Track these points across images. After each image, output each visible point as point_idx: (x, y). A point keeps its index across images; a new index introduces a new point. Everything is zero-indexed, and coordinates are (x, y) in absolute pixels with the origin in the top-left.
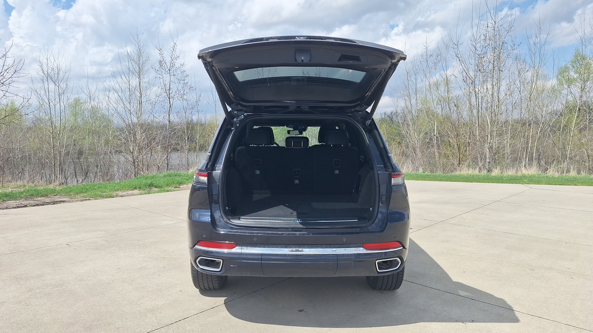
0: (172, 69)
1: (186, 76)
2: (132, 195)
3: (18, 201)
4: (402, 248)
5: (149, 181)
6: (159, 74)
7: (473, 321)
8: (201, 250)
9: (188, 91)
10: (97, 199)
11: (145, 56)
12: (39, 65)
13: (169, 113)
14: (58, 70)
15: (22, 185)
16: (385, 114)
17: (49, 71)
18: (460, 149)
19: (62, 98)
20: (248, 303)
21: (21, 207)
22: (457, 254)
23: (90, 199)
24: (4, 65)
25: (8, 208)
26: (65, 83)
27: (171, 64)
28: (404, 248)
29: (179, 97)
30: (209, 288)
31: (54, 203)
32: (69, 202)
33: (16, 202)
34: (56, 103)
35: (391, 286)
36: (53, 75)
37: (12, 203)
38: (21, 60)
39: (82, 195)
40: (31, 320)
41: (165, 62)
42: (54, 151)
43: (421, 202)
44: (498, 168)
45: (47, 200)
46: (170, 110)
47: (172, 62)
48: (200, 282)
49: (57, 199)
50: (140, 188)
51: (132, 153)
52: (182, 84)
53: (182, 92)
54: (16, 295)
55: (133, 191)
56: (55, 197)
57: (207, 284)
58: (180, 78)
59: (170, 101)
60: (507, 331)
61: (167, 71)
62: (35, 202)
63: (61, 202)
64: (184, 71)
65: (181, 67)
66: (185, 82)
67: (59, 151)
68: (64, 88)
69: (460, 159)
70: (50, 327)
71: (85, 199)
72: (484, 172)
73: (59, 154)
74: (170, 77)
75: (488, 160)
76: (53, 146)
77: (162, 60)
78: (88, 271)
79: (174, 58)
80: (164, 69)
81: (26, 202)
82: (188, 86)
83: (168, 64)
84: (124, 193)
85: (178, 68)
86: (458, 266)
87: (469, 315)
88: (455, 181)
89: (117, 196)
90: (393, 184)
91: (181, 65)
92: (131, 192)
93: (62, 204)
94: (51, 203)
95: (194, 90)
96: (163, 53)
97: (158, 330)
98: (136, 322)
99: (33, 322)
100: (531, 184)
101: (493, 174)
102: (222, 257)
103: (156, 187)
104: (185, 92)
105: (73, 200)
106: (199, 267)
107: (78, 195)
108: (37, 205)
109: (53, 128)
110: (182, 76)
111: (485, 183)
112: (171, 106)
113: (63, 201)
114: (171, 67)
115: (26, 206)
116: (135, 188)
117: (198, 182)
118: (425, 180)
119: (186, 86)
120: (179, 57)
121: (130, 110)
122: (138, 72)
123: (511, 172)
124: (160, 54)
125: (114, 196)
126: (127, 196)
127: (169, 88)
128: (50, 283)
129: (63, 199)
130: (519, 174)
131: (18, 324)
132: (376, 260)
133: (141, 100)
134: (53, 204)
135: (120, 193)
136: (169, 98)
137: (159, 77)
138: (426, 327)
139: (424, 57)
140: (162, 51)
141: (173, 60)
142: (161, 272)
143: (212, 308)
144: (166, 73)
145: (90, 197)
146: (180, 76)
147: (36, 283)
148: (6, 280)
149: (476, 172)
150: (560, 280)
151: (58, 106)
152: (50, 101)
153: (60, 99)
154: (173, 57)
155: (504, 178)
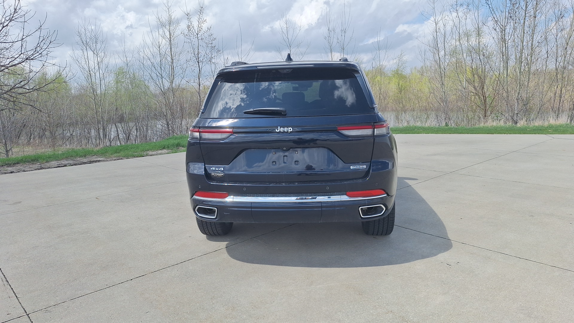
0: (199, 33)
1: (213, 39)
2: (161, 154)
3: (60, 162)
4: (386, 195)
5: (176, 142)
6: (188, 38)
7: (458, 262)
8: (198, 200)
9: (216, 54)
10: (129, 158)
11: (176, 22)
12: (78, 35)
13: (199, 77)
14: (96, 39)
15: (71, 149)
16: (415, 68)
17: (88, 40)
18: (486, 101)
19: (101, 66)
20: (249, 246)
21: (61, 167)
22: (458, 202)
23: (122, 158)
24: (40, 37)
25: (50, 168)
26: (103, 52)
27: (199, 28)
28: (388, 195)
29: (207, 61)
30: (214, 233)
31: (91, 162)
32: (104, 161)
33: (57, 163)
34: (96, 71)
35: (383, 231)
36: (91, 45)
37: (54, 163)
38: (55, 31)
39: (116, 155)
40: (58, 261)
41: (193, 26)
42: (97, 117)
43: (435, 155)
44: (524, 120)
45: (85, 160)
46: (200, 74)
47: (200, 26)
48: (204, 228)
49: (94, 158)
50: (168, 147)
51: (166, 116)
52: (210, 48)
53: (210, 56)
54: (48, 240)
55: (162, 151)
56: (92, 157)
57: (211, 230)
58: (208, 42)
59: (199, 65)
60: (490, 272)
61: (195, 35)
62: (74, 162)
63: (96, 161)
64: (211, 35)
65: (208, 30)
66: (213, 45)
67: (101, 116)
68: (102, 57)
69: (485, 111)
70: (72, 266)
71: (118, 158)
72: (510, 124)
73: (102, 119)
74: (198, 41)
75: (516, 112)
76: (96, 112)
77: (190, 24)
78: (111, 221)
79: (202, 22)
80: (193, 33)
81: (66, 162)
82: (215, 49)
83: (196, 28)
84: (153, 153)
85: (205, 31)
86: (456, 213)
87: (455, 257)
88: (476, 134)
89: (147, 155)
90: (376, 134)
91: (208, 29)
92: (160, 152)
93: (98, 163)
94: (88, 163)
95: (221, 53)
96: (191, 17)
97: (165, 269)
98: (147, 262)
99: (59, 263)
100: (554, 134)
101: (518, 125)
102: (216, 205)
103: (182, 147)
104: (213, 56)
105: (108, 160)
106: (198, 215)
107: (113, 155)
108: (75, 165)
109: (94, 96)
110: (209, 40)
111: (507, 134)
112: (201, 70)
113: (98, 161)
114: (198, 31)
115: (65, 166)
116: (164, 148)
117: (193, 138)
118: (444, 134)
119: (214, 50)
120: (206, 21)
121: (161, 75)
122: (169, 38)
123: (538, 123)
124: (188, 18)
125: (144, 156)
126: (157, 155)
127: (197, 52)
128: (77, 231)
129: (98, 159)
130: (546, 124)
131: (46, 264)
132: (359, 207)
133: (172, 66)
134: (89, 163)
135: (150, 153)
136: (198, 62)
137: (188, 42)
138: (411, 267)
139: (454, 7)
140: (189, 16)
141: (201, 24)
142: (175, 221)
143: (215, 251)
144: (194, 37)
145: (123, 157)
146: (208, 39)
147: (66, 231)
148: (41, 228)
149: (502, 123)
150: (558, 225)
151: (97, 74)
152: (90, 70)
153: (99, 68)
154: (200, 21)
155: (529, 129)
